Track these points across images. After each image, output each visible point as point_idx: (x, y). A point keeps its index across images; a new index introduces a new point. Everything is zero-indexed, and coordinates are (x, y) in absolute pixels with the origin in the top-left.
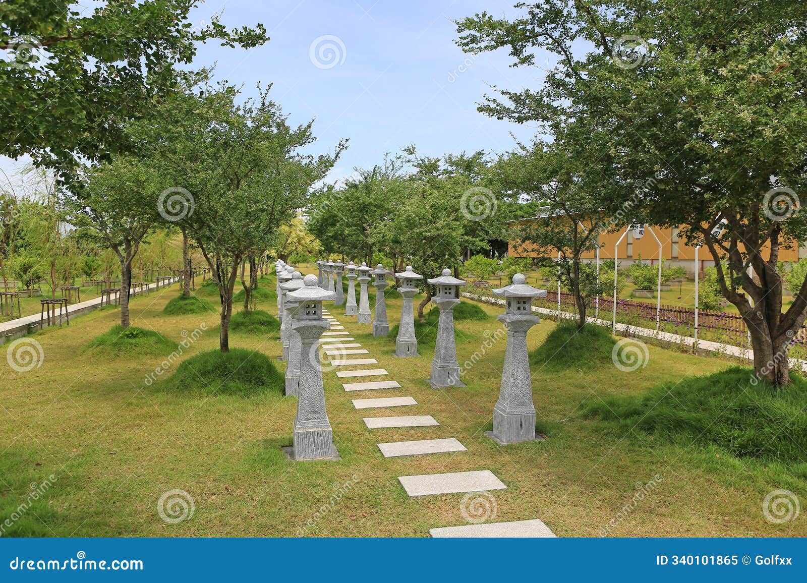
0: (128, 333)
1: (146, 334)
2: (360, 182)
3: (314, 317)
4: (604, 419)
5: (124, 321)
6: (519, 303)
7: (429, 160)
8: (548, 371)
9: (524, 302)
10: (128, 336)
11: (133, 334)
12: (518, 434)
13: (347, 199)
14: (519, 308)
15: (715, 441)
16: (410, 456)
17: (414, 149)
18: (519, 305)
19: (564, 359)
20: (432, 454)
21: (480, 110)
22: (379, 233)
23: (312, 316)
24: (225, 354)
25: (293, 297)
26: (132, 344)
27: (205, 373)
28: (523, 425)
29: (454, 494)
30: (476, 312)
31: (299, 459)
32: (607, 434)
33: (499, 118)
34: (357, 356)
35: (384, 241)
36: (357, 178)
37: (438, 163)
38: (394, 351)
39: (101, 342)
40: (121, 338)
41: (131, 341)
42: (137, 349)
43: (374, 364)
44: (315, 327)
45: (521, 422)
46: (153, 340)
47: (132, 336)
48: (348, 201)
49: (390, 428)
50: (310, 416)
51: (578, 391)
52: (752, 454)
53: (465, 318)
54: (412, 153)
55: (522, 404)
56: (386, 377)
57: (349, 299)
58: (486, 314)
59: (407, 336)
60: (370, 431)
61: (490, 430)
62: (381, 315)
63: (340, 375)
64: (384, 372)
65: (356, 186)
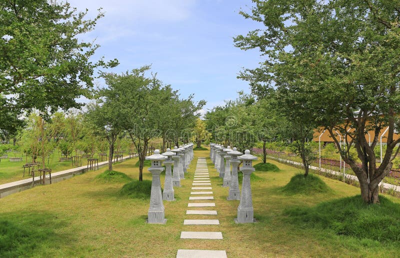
0: (110, 173)
2: (224, 107)
4: (291, 216)
5: (110, 168)
6: (247, 162)
8: (286, 195)
9: (249, 162)
11: (113, 174)
12: (245, 220)
13: (217, 115)
15: (330, 227)
16: (194, 225)
17: (243, 92)
19: (295, 190)
20: (204, 225)
21: (238, 77)
24: (141, 182)
26: (111, 177)
27: (131, 189)
28: (248, 216)
29: (198, 239)
30: (273, 168)
31: (150, 223)
32: (287, 222)
36: (223, 105)
38: (222, 184)
39: (100, 176)
40: (108, 175)
42: (114, 180)
45: (247, 214)
46: (121, 176)
50: (154, 206)
51: (293, 204)
52: (346, 234)
53: (267, 170)
54: (241, 94)
56: (210, 195)
57: (216, 161)
58: (278, 169)
59: (227, 177)
60: (186, 215)
61: (237, 218)
62: (223, 169)
63: (192, 193)
64: (212, 193)
65: (222, 109)
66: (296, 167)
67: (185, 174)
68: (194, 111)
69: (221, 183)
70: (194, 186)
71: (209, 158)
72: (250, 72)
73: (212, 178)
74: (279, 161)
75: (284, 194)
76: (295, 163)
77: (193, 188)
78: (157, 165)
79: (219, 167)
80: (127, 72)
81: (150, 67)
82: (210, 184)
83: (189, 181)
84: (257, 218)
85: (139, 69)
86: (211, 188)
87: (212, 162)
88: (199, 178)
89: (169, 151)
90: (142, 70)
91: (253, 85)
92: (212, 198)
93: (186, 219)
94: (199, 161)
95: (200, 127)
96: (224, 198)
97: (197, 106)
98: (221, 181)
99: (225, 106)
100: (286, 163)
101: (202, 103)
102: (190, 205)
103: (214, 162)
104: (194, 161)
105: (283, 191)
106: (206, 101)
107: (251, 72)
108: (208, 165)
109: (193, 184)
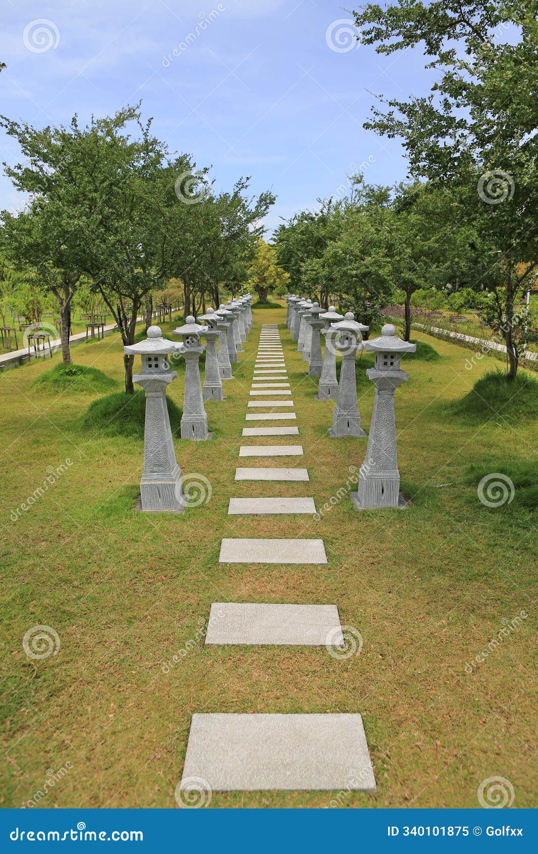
0: (67, 371)
1: (82, 370)
2: (316, 215)
3: (156, 370)
5: (65, 359)
6: (386, 357)
7: (380, 188)
8: (464, 424)
9: (392, 357)
10: (67, 374)
11: (71, 371)
12: (378, 500)
13: (302, 233)
14: (386, 364)
16: (254, 515)
17: (362, 177)
18: (386, 361)
19: (485, 412)
20: (277, 515)
21: (367, 126)
22: (312, 270)
23: (153, 369)
24: (129, 396)
25: (130, 350)
26: (70, 381)
28: (385, 490)
29: (265, 564)
30: (426, 351)
31: (146, 510)
33: (389, 136)
34: (279, 397)
35: (318, 278)
36: (315, 209)
37: (389, 192)
38: (316, 393)
39: (44, 379)
40: (62, 375)
41: (69, 378)
42: (75, 386)
43: (289, 407)
44: (155, 380)
45: (383, 487)
46: (90, 376)
47: (71, 373)
48: (304, 235)
49: (255, 481)
50: (155, 469)
54: (359, 182)
55: (385, 468)
56: (289, 423)
57: (301, 335)
58: (436, 353)
59: (328, 379)
60: (234, 482)
61: (357, 490)
62: (317, 355)
63: (249, 417)
64: (293, 416)
65: (312, 219)
66: (469, 347)
67: (234, 366)
68: (248, 221)
69: (315, 390)
70: (254, 398)
71: (286, 327)
72: (401, 109)
73: (295, 377)
74: (431, 334)
75: (461, 420)
76: (468, 338)
77: (251, 404)
78: (157, 366)
79: (308, 349)
80: (74, 120)
81: (137, 112)
82: (289, 392)
83: (241, 384)
84: (407, 494)
85: (113, 117)
86: (290, 403)
87: (291, 336)
88: (265, 375)
89: (191, 323)
90: (120, 121)
91: (413, 147)
92: (294, 430)
93: (234, 496)
94: (265, 334)
95: (264, 258)
96: (322, 430)
97: (254, 210)
98: (313, 386)
99: (318, 212)
100: (448, 339)
101: (267, 201)
102: (245, 451)
103: (297, 336)
104: (253, 334)
105: (456, 414)
106: (274, 195)
107: (403, 108)
108: (285, 342)
109: (252, 393)
